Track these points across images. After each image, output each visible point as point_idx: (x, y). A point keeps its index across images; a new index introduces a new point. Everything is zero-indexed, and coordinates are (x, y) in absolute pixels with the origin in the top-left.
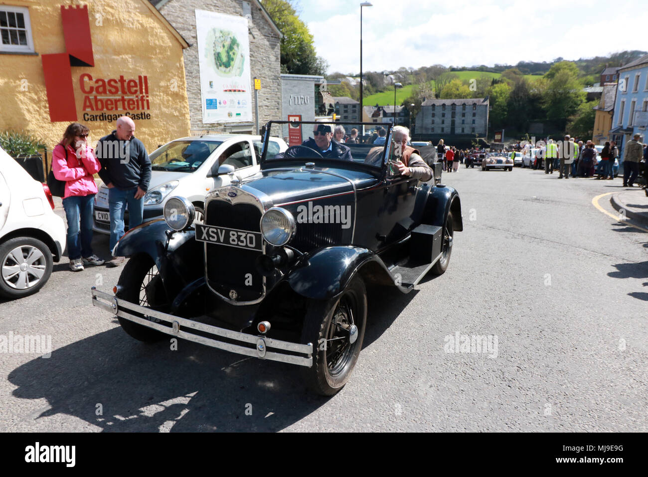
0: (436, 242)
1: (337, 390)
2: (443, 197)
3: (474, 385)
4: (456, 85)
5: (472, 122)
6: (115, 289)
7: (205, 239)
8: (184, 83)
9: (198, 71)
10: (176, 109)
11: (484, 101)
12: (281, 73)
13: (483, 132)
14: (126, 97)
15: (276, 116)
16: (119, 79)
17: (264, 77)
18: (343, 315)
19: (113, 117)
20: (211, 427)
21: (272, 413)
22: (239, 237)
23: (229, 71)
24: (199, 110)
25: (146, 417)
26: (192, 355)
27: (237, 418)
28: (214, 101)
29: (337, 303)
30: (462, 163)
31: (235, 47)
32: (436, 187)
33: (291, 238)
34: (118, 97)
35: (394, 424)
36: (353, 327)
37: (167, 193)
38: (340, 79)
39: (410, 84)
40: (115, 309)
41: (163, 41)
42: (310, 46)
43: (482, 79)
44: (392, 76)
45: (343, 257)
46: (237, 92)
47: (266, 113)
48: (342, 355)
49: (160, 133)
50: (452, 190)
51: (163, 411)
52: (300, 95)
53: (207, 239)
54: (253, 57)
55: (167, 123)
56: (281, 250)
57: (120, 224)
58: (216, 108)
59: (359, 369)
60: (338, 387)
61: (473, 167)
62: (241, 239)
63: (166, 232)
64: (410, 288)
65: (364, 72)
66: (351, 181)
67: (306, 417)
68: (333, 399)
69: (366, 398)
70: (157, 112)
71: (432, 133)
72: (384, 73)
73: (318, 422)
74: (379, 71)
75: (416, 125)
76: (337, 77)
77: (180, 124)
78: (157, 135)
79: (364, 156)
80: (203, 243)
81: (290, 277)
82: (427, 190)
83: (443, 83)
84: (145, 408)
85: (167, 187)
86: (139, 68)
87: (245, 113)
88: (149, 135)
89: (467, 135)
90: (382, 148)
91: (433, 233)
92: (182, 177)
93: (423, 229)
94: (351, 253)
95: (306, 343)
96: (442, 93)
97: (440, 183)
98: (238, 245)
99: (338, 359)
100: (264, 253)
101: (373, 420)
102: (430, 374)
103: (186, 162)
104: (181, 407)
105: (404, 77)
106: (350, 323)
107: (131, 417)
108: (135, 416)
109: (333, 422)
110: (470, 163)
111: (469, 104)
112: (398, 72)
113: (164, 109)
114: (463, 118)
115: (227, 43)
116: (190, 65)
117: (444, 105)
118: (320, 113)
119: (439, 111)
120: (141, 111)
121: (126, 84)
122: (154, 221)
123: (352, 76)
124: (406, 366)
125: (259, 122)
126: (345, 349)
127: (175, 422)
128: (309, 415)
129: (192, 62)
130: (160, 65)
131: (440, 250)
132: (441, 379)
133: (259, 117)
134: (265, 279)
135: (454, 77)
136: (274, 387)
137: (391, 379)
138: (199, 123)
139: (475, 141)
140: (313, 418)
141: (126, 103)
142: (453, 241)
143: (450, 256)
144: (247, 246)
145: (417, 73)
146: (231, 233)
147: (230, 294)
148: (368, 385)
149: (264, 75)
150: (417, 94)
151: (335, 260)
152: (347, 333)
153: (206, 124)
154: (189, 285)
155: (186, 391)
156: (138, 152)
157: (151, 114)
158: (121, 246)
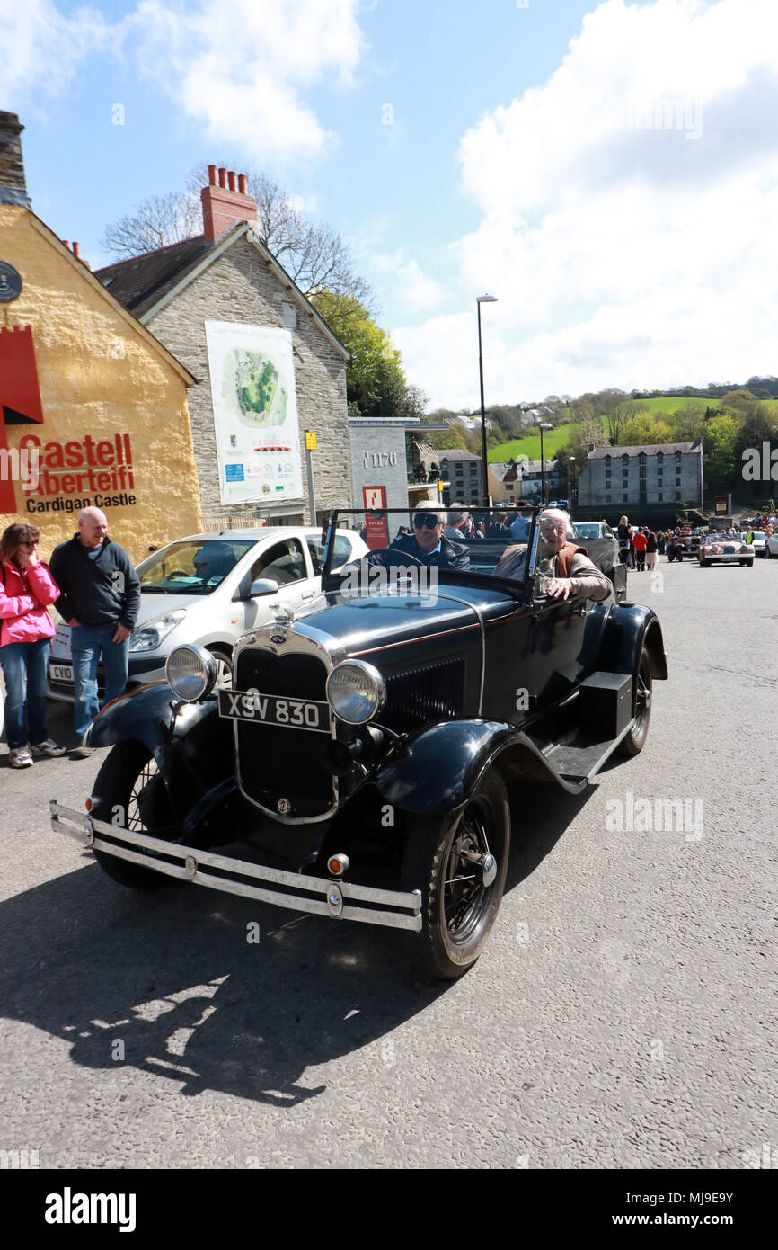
0: (624, 701)
1: (465, 968)
2: (631, 624)
3: (701, 954)
4: (644, 422)
5: (675, 484)
6: (89, 803)
7: (235, 715)
8: (189, 442)
9: (212, 421)
10: (177, 486)
11: (693, 447)
12: (349, 415)
13: (695, 500)
14: (95, 471)
15: (343, 488)
16: (84, 440)
17: (320, 425)
18: (470, 837)
19: (74, 504)
20: (255, 1039)
21: (356, 1012)
22: (291, 710)
23: (263, 418)
24: (214, 484)
25: (145, 1023)
26: (217, 912)
27: (298, 1020)
28: (239, 467)
29: (459, 818)
30: (662, 553)
31: (272, 378)
32: (618, 606)
33: (378, 709)
34: (82, 472)
35: (565, 1028)
36: (488, 858)
37: (169, 630)
38: (447, 421)
39: (566, 423)
40: (89, 836)
41: (154, 377)
42: (396, 369)
43: (688, 411)
44: (535, 412)
45: (467, 740)
46: (276, 452)
47: (327, 483)
48: (471, 906)
49: (152, 526)
50: (645, 611)
51: (173, 1011)
52: (382, 452)
53: (238, 714)
54: (302, 393)
55: (163, 510)
56: (362, 731)
57: (91, 686)
58: (243, 480)
59: (501, 929)
60: (466, 962)
61: (681, 561)
62: (295, 713)
63: (170, 704)
64: (583, 784)
65: (487, 406)
66: (474, 607)
67: (413, 1018)
68: (458, 984)
69: (515, 981)
70: (146, 492)
71: (608, 504)
72: (522, 407)
73: (434, 1026)
74: (513, 403)
75: (580, 491)
76: (443, 416)
77: (183, 510)
78: (147, 529)
79: (494, 559)
80: (232, 720)
81: (379, 777)
82: (604, 613)
83: (623, 420)
84: (142, 1006)
85: (167, 621)
86: (116, 422)
87: (291, 485)
88: (133, 530)
89: (669, 505)
90: (525, 546)
91: (617, 687)
92: (190, 603)
93: (599, 681)
94: (479, 731)
95: (410, 891)
96: (620, 436)
97: (625, 599)
98: (290, 723)
99: (465, 914)
100: (334, 737)
101: (528, 1021)
102: (624, 935)
103: (197, 576)
104: (202, 1002)
105: (555, 412)
106: (483, 851)
107: (120, 1023)
108: (127, 1021)
109: (459, 1026)
110: (675, 554)
111: (669, 452)
112: (545, 405)
113: (158, 487)
114: (660, 477)
115: (258, 373)
116: (198, 411)
117: (625, 456)
118: (416, 480)
119: (617, 467)
120: (120, 491)
121: (94, 449)
122: (148, 686)
123: (467, 414)
124: (582, 922)
125: (315, 499)
126: (476, 894)
127: (193, 1031)
128: (420, 1014)
129: (201, 406)
130: (150, 415)
131: (630, 716)
132: (644, 944)
133: (315, 490)
134: (336, 779)
135: (639, 409)
136: (357, 964)
137: (558, 946)
138: (214, 504)
139: (682, 515)
140: (426, 1019)
141: (95, 479)
142: (653, 697)
143: (648, 722)
144: (304, 724)
145: (576, 405)
146: (278, 703)
147: (279, 806)
148: (517, 958)
149: (320, 422)
150: (579, 440)
151: (453, 745)
152: (478, 869)
153: (227, 506)
154: (212, 791)
155: (209, 974)
156: (117, 565)
157: (136, 496)
158: (98, 727)
